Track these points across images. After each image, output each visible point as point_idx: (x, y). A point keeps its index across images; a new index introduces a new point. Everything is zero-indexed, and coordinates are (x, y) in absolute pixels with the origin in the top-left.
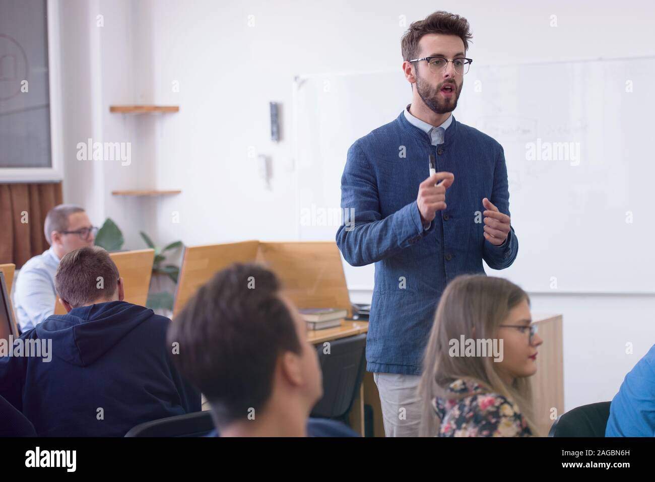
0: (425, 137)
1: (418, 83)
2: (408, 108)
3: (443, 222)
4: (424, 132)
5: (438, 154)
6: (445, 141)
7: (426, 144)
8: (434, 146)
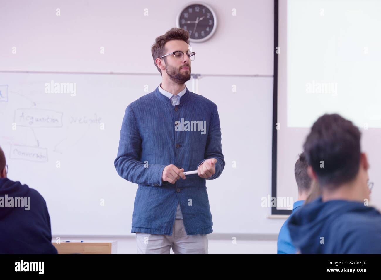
0: (169, 101)
1: (167, 69)
2: (161, 85)
3: (176, 149)
4: (168, 98)
5: (175, 111)
6: (180, 104)
7: (169, 105)
8: (173, 106)
